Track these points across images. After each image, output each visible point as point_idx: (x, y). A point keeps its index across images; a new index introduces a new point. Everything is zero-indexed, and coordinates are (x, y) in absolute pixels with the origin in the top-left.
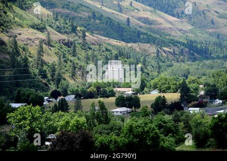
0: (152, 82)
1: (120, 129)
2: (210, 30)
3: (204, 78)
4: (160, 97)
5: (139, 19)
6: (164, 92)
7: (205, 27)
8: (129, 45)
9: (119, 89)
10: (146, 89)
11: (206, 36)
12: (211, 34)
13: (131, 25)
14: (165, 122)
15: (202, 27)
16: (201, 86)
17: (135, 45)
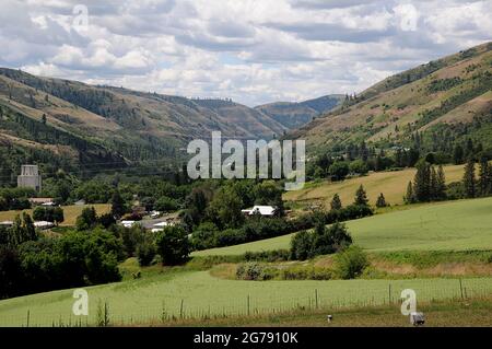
0: (77, 191)
1: (51, 246)
2: (141, 132)
3: (138, 186)
4: (88, 209)
5: (57, 116)
6: (92, 202)
7: (135, 128)
8: (46, 146)
9: (35, 200)
10: (69, 199)
11: (136, 138)
12: (141, 136)
13: (48, 123)
14: (104, 237)
15: (132, 127)
16: (135, 196)
17: (53, 147)
